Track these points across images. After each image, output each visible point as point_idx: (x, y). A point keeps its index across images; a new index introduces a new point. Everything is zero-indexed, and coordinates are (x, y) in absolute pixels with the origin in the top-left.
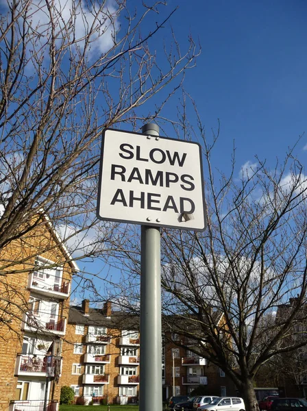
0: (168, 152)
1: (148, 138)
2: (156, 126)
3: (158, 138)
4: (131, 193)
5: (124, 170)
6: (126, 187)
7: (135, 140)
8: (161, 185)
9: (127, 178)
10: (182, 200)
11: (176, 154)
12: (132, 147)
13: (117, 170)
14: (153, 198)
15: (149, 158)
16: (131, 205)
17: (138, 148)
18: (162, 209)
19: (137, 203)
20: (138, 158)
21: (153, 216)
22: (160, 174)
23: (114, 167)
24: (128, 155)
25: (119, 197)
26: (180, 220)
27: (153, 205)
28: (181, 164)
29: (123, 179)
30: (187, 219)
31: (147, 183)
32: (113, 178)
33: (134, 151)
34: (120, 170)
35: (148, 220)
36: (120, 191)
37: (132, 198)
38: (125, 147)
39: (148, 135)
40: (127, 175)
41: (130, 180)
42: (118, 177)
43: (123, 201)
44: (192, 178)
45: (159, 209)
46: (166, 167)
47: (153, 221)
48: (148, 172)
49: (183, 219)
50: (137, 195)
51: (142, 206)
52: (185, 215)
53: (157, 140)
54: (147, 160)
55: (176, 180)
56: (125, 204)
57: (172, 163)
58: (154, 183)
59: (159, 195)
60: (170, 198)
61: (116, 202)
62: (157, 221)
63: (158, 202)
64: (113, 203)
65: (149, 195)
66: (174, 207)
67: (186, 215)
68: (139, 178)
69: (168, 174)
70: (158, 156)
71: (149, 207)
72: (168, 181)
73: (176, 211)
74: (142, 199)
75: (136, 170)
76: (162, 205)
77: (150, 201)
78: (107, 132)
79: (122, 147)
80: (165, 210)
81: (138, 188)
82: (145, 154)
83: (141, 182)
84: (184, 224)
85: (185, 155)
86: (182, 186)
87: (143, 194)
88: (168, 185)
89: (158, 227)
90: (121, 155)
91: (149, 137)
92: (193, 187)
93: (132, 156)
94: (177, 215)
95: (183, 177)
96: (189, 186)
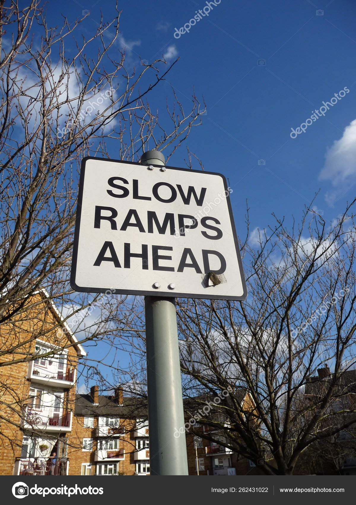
0: (179, 187)
1: (149, 169)
2: (159, 154)
3: (163, 169)
4: (127, 246)
5: (115, 213)
8: (173, 232)
9: (119, 225)
10: (205, 253)
11: (191, 189)
12: (126, 182)
13: (104, 213)
14: (161, 252)
15: (151, 195)
16: (127, 265)
17: (135, 182)
18: (176, 269)
19: (136, 262)
20: (136, 196)
21: (162, 281)
22: (169, 217)
23: (98, 209)
24: (121, 192)
25: (108, 254)
26: (206, 284)
27: (162, 263)
28: (200, 202)
29: (114, 227)
30: (216, 282)
31: (151, 230)
32: (97, 225)
33: (130, 187)
34: (109, 214)
35: (154, 287)
36: (108, 245)
37: (128, 255)
38: (116, 182)
39: (147, 165)
40: (120, 220)
41: (124, 228)
42: (105, 224)
43: (114, 259)
44: (217, 222)
45: (172, 269)
46: (177, 207)
47: (163, 288)
48: (152, 215)
49: (210, 283)
50: (136, 249)
51: (145, 266)
52: (212, 277)
53: (162, 171)
54: (149, 199)
56: (117, 265)
57: (186, 201)
58: (162, 231)
59: (170, 249)
60: (187, 251)
61: (103, 262)
62: (169, 288)
63: (169, 258)
64: (97, 263)
65: (155, 249)
66: (195, 265)
67: (214, 276)
68: (139, 224)
69: (181, 217)
70: (165, 193)
71: (156, 267)
73: (198, 271)
74: (144, 255)
75: (132, 212)
76: (175, 263)
77: (156, 257)
78: (89, 162)
79: (111, 182)
80: (181, 269)
81: (137, 239)
82: (145, 190)
83: (142, 230)
84: (212, 291)
85: (204, 190)
86: (204, 234)
87: (145, 247)
89: (171, 298)
90: (110, 192)
91: (151, 167)
92: (220, 235)
93: (126, 193)
94: (200, 277)
95: (204, 220)
96: (214, 233)
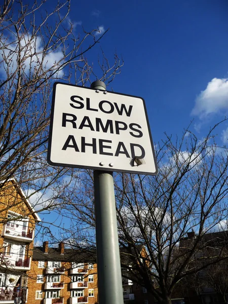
0: (115, 104)
1: (96, 92)
2: (103, 84)
3: (106, 92)
4: (83, 139)
5: (75, 118)
6: (78, 134)
7: (85, 93)
8: (112, 132)
9: (78, 125)
10: (132, 145)
11: (123, 106)
12: (82, 99)
13: (68, 118)
14: (104, 144)
15: (98, 108)
16: (83, 150)
17: (88, 100)
18: (114, 154)
19: (89, 149)
20: (88, 108)
21: (105, 161)
22: (109, 122)
23: (65, 115)
24: (79, 105)
25: (71, 143)
26: (132, 165)
27: (105, 150)
28: (128, 114)
29: (75, 126)
30: (139, 164)
31: (98, 130)
32: (64, 125)
33: (85, 102)
34: (71, 118)
35: (100, 164)
36: (71, 137)
37: (84, 144)
38: (75, 99)
39: (96, 89)
40: (78, 122)
41: (81, 127)
42: (69, 124)
43: (75, 146)
44: (140, 127)
45: (111, 154)
46: (115, 117)
47: (106, 166)
48: (98, 121)
49: (135, 164)
50: (89, 141)
51: (95, 152)
52: (136, 160)
53: (105, 93)
54: (97, 110)
55: (125, 128)
56: (77, 150)
57: (120, 113)
58: (105, 130)
59: (110, 142)
60: (121, 144)
61: (68, 148)
62: (110, 165)
63: (110, 147)
64: (64, 148)
65: (101, 141)
66: (126, 152)
67: (138, 160)
68: (90, 126)
69: (117, 123)
70: (106, 107)
71: (101, 152)
72: (118, 129)
73: (128, 156)
74: (94, 145)
75: (86, 118)
76: (113, 150)
77: (101, 147)
78: (58, 86)
79: (72, 98)
80: (117, 155)
81: (89, 135)
82: (94, 104)
83: (92, 129)
84: (136, 168)
85: (131, 107)
86: (131, 133)
87: (94, 140)
88: (118, 133)
89: (110, 172)
90: (72, 105)
91: (98, 91)
92: (141, 135)
93: (82, 106)
94: (129, 160)
95: (131, 125)
96: (138, 134)
